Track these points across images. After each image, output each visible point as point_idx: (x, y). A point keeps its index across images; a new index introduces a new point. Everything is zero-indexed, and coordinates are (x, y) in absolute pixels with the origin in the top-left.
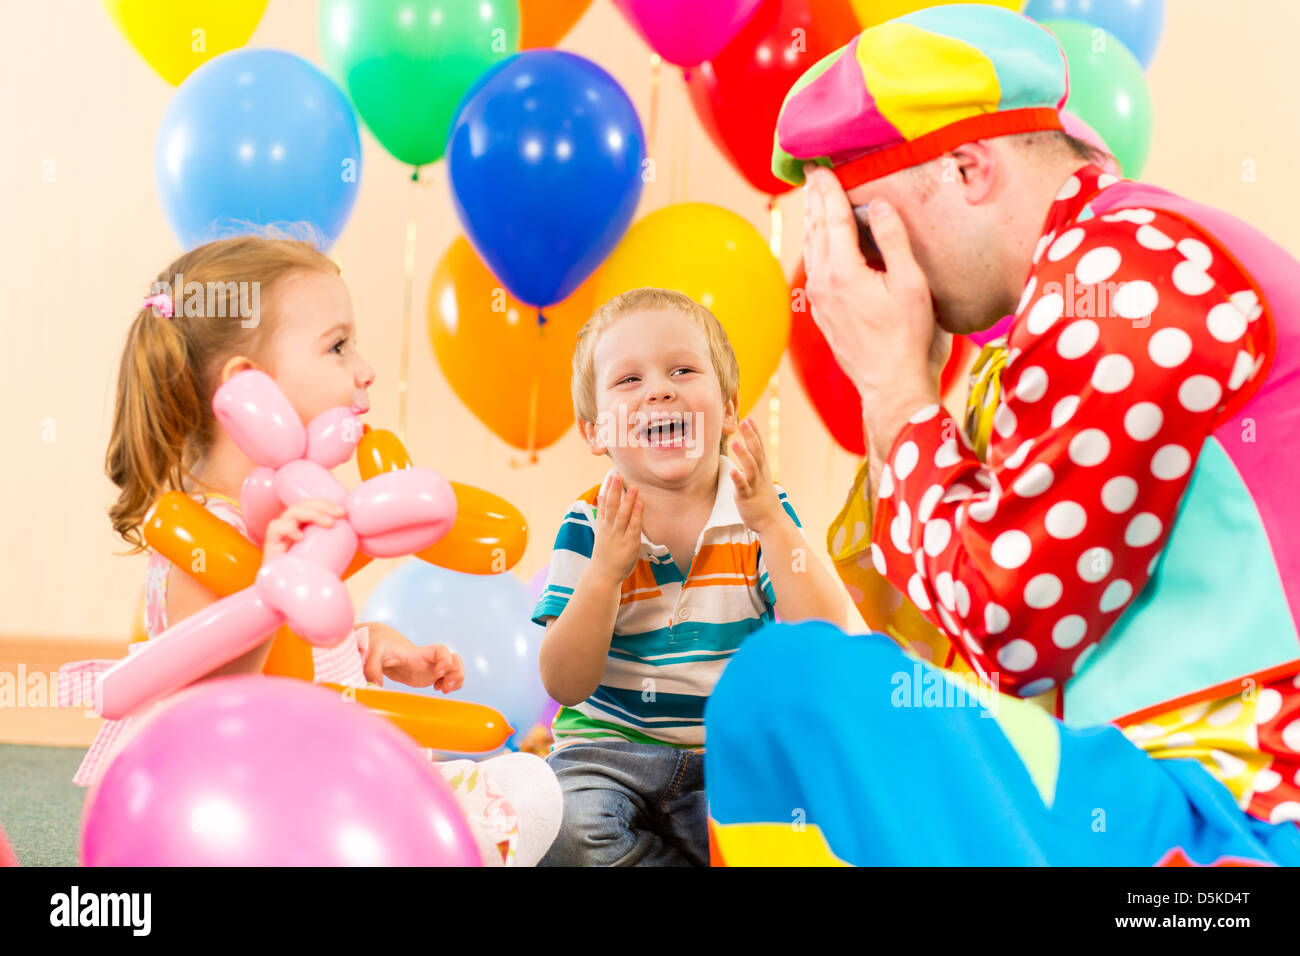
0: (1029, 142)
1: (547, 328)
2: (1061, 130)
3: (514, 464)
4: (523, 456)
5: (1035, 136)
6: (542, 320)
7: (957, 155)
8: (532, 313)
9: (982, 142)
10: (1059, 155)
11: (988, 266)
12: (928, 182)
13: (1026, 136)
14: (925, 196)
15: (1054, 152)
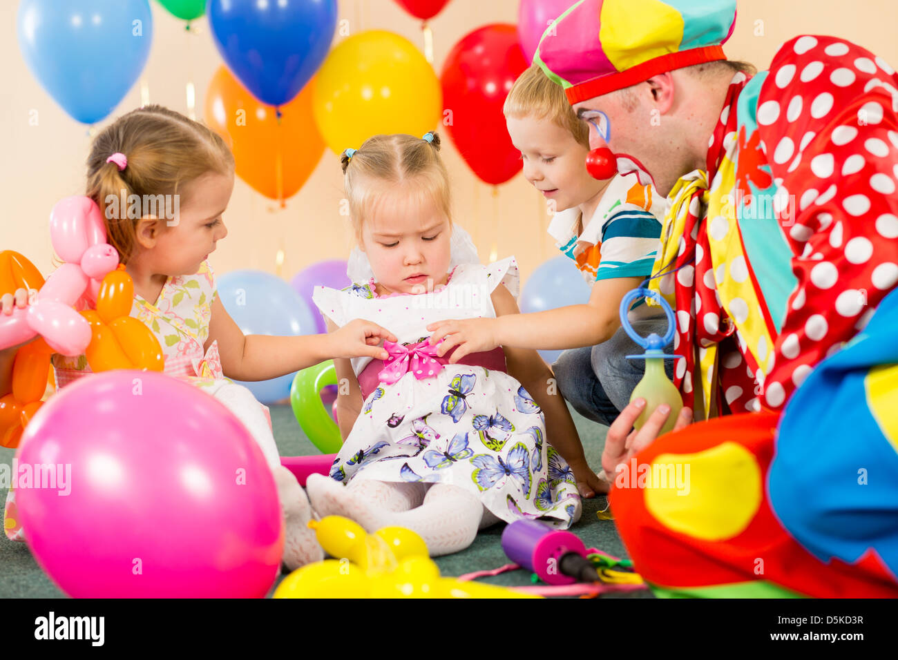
0: (702, 70)
1: (282, 120)
2: (724, 60)
3: (271, 210)
4: (276, 204)
5: (705, 66)
6: (279, 115)
7: (650, 82)
8: (272, 109)
9: (667, 73)
10: (724, 71)
11: (678, 148)
12: (632, 99)
13: (699, 66)
14: (631, 108)
15: (720, 70)
